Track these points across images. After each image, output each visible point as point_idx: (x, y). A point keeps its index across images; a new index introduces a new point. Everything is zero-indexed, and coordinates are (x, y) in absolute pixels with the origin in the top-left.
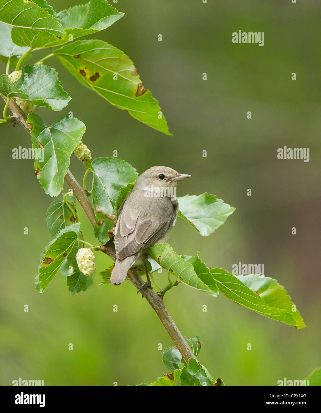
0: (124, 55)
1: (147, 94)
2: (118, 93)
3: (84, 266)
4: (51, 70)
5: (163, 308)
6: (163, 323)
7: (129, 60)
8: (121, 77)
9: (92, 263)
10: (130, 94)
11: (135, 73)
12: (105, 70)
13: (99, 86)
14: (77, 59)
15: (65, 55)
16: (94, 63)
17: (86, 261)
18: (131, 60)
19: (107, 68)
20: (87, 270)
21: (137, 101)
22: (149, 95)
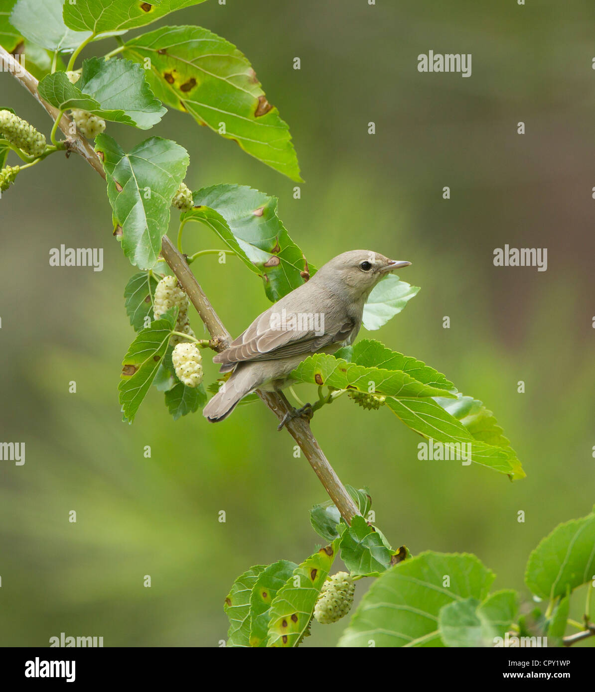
0: (237, 51)
1: (272, 114)
2: (226, 111)
3: (184, 371)
4: (134, 65)
5: (310, 437)
6: (309, 461)
7: (245, 58)
8: (233, 86)
9: (198, 366)
10: (245, 112)
11: (254, 79)
12: (205, 74)
13: (195, 101)
14: (161, 56)
15: (144, 50)
16: (188, 62)
17: (188, 363)
18: (247, 60)
19: (210, 72)
20: (189, 378)
21: (256, 123)
22: (274, 114)
